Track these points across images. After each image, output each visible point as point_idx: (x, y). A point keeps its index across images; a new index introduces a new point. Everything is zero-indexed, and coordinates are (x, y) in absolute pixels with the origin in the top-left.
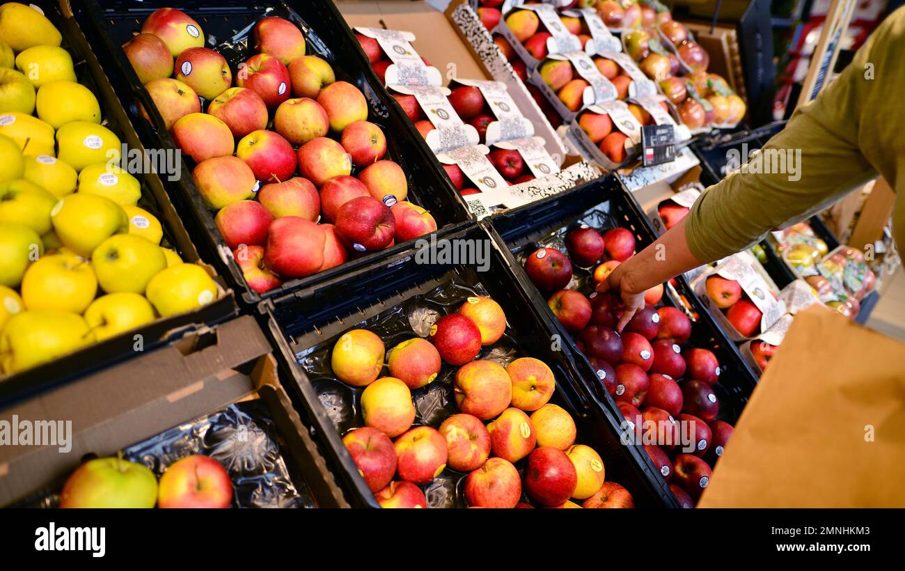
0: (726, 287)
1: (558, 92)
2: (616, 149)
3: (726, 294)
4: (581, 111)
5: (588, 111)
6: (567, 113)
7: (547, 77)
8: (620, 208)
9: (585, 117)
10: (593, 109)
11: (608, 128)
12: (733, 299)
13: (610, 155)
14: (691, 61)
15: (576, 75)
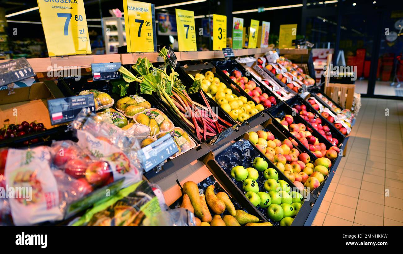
0: (326, 114)
1: (281, 80)
2: (296, 90)
3: (326, 115)
4: (287, 83)
5: (288, 83)
6: (283, 85)
7: (278, 77)
8: (300, 102)
9: (288, 85)
10: (289, 83)
11: (293, 86)
12: (327, 116)
13: (295, 91)
14: (300, 72)
15: (283, 77)
